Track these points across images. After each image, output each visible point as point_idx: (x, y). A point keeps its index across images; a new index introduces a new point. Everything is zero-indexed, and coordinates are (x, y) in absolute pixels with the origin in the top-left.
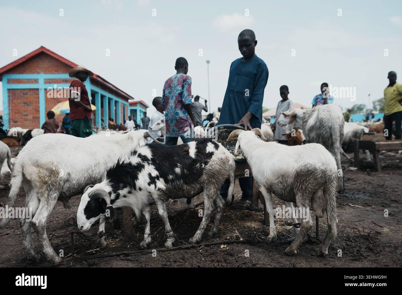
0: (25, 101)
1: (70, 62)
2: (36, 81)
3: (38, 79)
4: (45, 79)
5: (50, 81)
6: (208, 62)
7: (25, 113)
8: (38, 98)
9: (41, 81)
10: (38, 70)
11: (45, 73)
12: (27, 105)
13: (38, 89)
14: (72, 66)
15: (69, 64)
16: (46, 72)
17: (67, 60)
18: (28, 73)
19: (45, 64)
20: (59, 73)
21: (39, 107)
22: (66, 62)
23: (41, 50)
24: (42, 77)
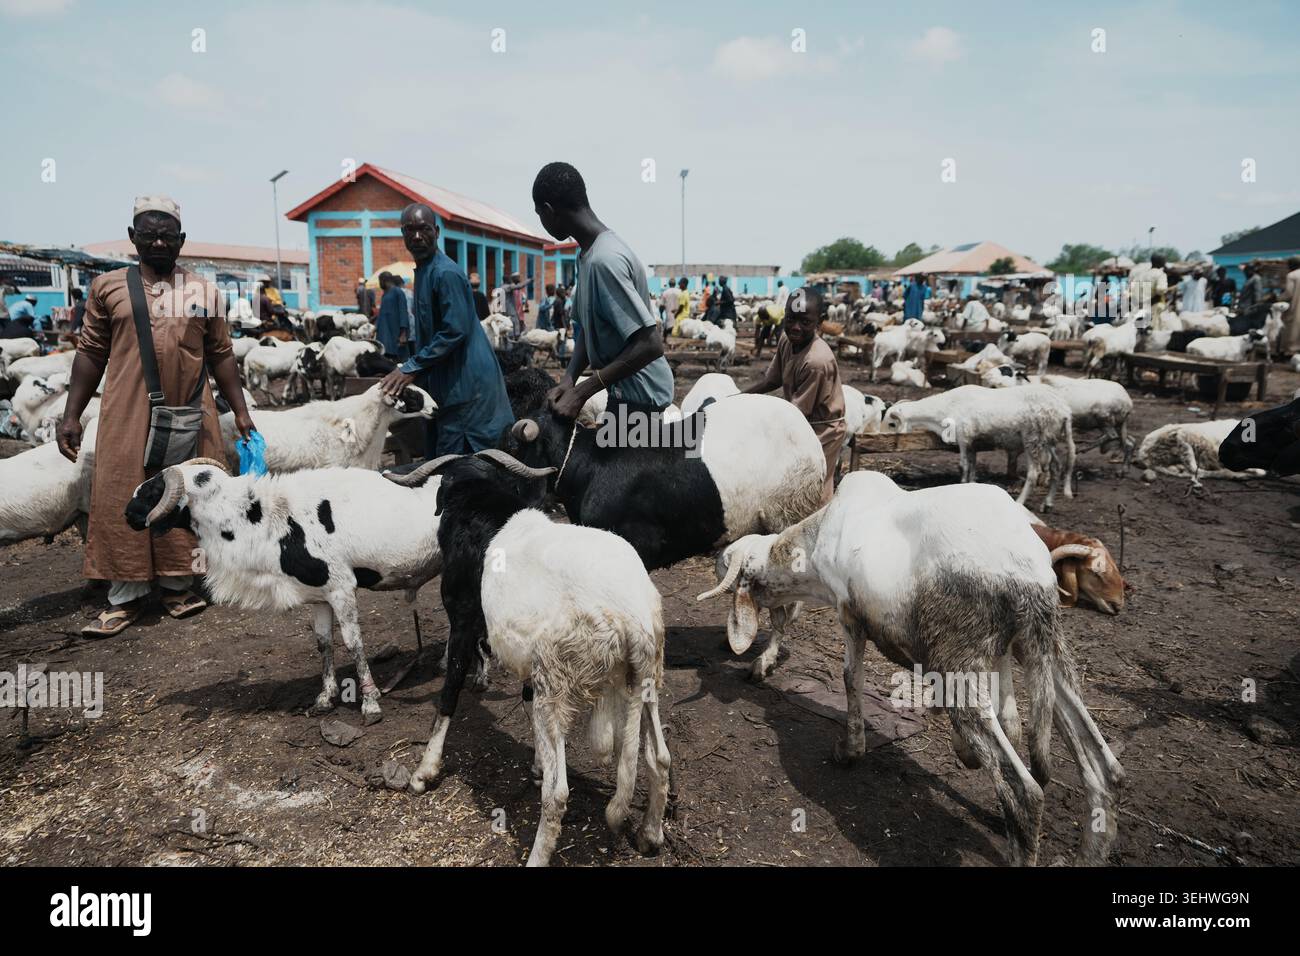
0: (342, 256)
1: (408, 190)
2: (358, 223)
3: (360, 220)
4: (371, 220)
5: (379, 223)
6: (684, 174)
7: (343, 278)
8: (362, 252)
9: (366, 224)
10: (361, 205)
11: (371, 210)
12: (346, 264)
13: (360, 238)
14: (414, 199)
15: (407, 194)
16: (372, 208)
17: (403, 187)
18: (345, 210)
19: (370, 193)
20: (393, 210)
21: (363, 268)
22: (403, 191)
23: (363, 171)
24: (366, 216)
